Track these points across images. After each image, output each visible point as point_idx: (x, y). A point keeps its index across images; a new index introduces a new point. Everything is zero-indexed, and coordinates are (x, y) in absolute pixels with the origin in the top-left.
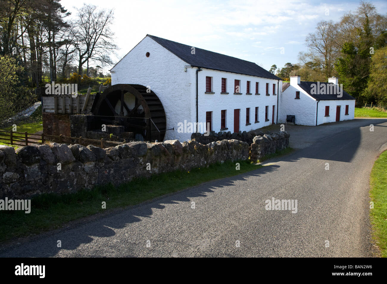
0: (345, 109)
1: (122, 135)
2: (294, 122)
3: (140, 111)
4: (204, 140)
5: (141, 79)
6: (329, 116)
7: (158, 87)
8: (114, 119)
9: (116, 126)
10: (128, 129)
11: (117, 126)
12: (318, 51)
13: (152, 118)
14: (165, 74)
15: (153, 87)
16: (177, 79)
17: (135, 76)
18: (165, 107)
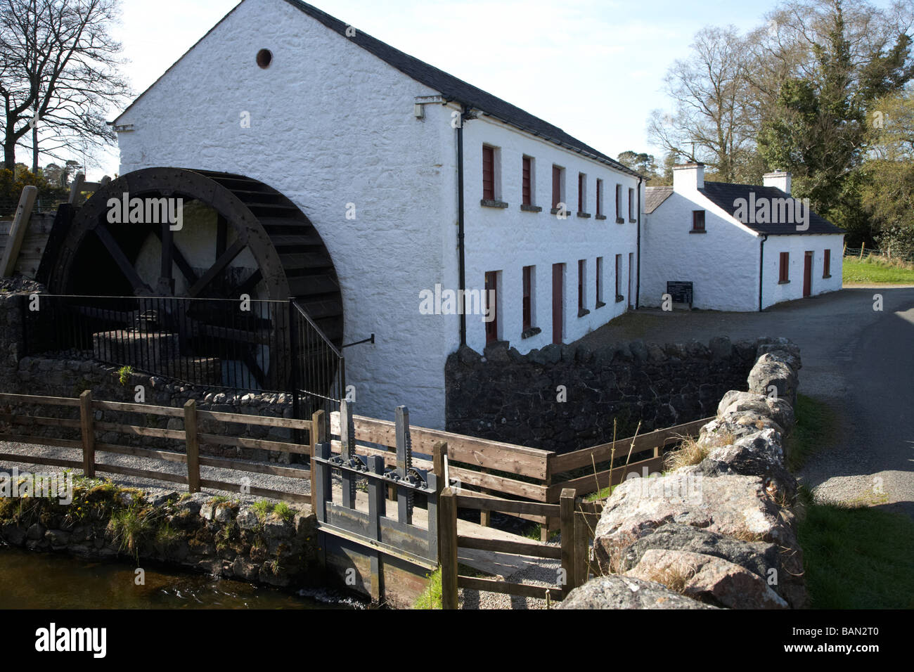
0: (823, 261)
1: (171, 369)
2: (690, 301)
3: (236, 276)
4: (495, 378)
5: (241, 151)
6: (789, 282)
7: (306, 180)
8: (134, 305)
9: (144, 336)
10: (194, 346)
11: (150, 336)
12: (699, 109)
13: (300, 299)
14: (338, 131)
15: (289, 180)
16: (385, 150)
17: (211, 143)
18: (335, 258)
